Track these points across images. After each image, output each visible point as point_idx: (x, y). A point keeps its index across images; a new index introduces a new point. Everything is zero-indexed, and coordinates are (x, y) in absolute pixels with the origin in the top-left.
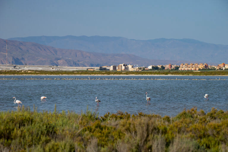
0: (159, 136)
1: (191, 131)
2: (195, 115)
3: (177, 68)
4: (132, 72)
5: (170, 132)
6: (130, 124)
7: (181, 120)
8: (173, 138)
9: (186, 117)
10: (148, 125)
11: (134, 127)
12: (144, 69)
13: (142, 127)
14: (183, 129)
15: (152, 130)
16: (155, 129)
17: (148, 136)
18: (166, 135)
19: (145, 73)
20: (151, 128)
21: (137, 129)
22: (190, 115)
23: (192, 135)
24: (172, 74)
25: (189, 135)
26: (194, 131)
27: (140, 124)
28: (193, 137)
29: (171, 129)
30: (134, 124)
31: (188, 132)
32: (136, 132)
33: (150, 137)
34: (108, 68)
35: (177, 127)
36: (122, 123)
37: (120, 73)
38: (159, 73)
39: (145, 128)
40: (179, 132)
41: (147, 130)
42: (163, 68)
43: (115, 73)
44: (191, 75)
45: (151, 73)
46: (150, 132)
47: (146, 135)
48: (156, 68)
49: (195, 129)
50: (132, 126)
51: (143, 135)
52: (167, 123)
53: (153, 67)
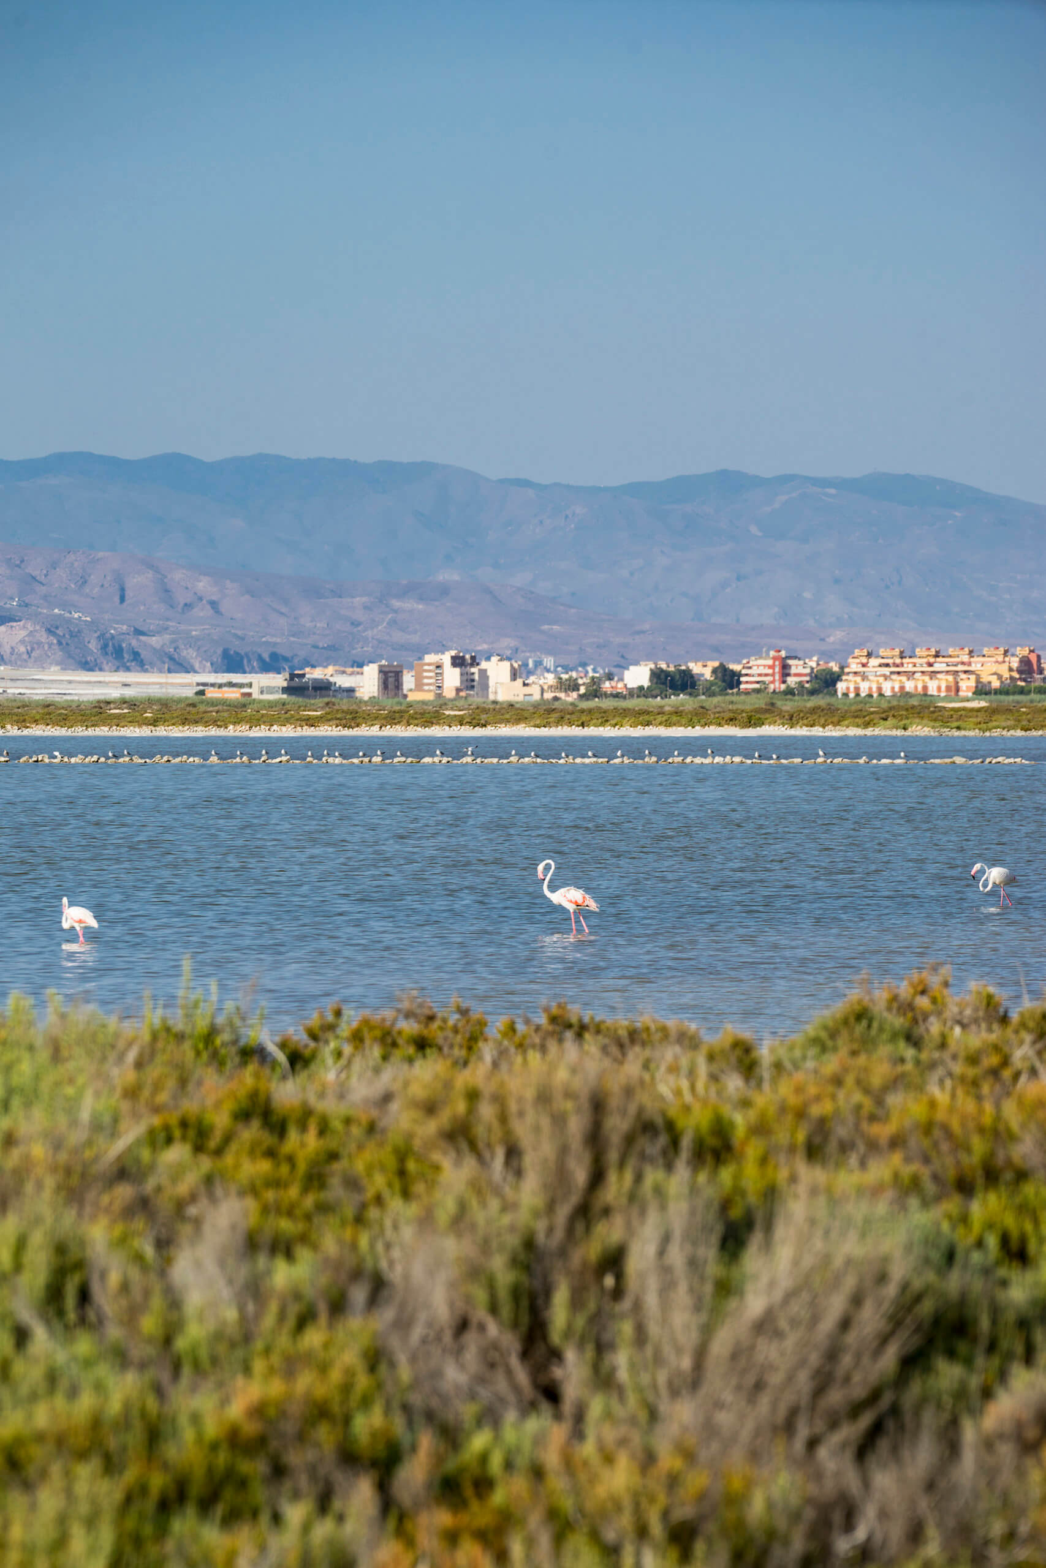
0: (678, 1181)
1: (896, 1142)
2: (935, 1027)
3: (827, 681)
4: (514, 713)
5: (753, 1151)
6: (473, 1096)
7: (831, 1064)
8: (771, 1194)
9: (866, 1044)
10: (598, 1105)
11: (503, 1118)
12: (594, 691)
13: (559, 1120)
14: (842, 1132)
15: (629, 1140)
16: (646, 1127)
17: (597, 1178)
18: (726, 1175)
19: (605, 718)
20: (617, 1125)
21: (522, 1130)
22: (898, 1022)
23: (907, 1170)
24: (792, 719)
25: (880, 1170)
26: (915, 1142)
27: (544, 1098)
28: (914, 1185)
29: (760, 1129)
30: (499, 1099)
31: (873, 1146)
32: (513, 1153)
33: (615, 1187)
34: (343, 681)
35: (801, 1114)
36: (418, 1091)
37: (430, 715)
38: (699, 717)
39: (577, 1126)
40: (814, 1152)
41: (595, 1138)
42: (729, 679)
43: (393, 718)
44: (920, 730)
45: (643, 717)
46: (613, 1156)
47: (580, 1176)
48: (683, 682)
49: (928, 1128)
50: (487, 1111)
51: (561, 1174)
52: (734, 1083)
53: (658, 676)
